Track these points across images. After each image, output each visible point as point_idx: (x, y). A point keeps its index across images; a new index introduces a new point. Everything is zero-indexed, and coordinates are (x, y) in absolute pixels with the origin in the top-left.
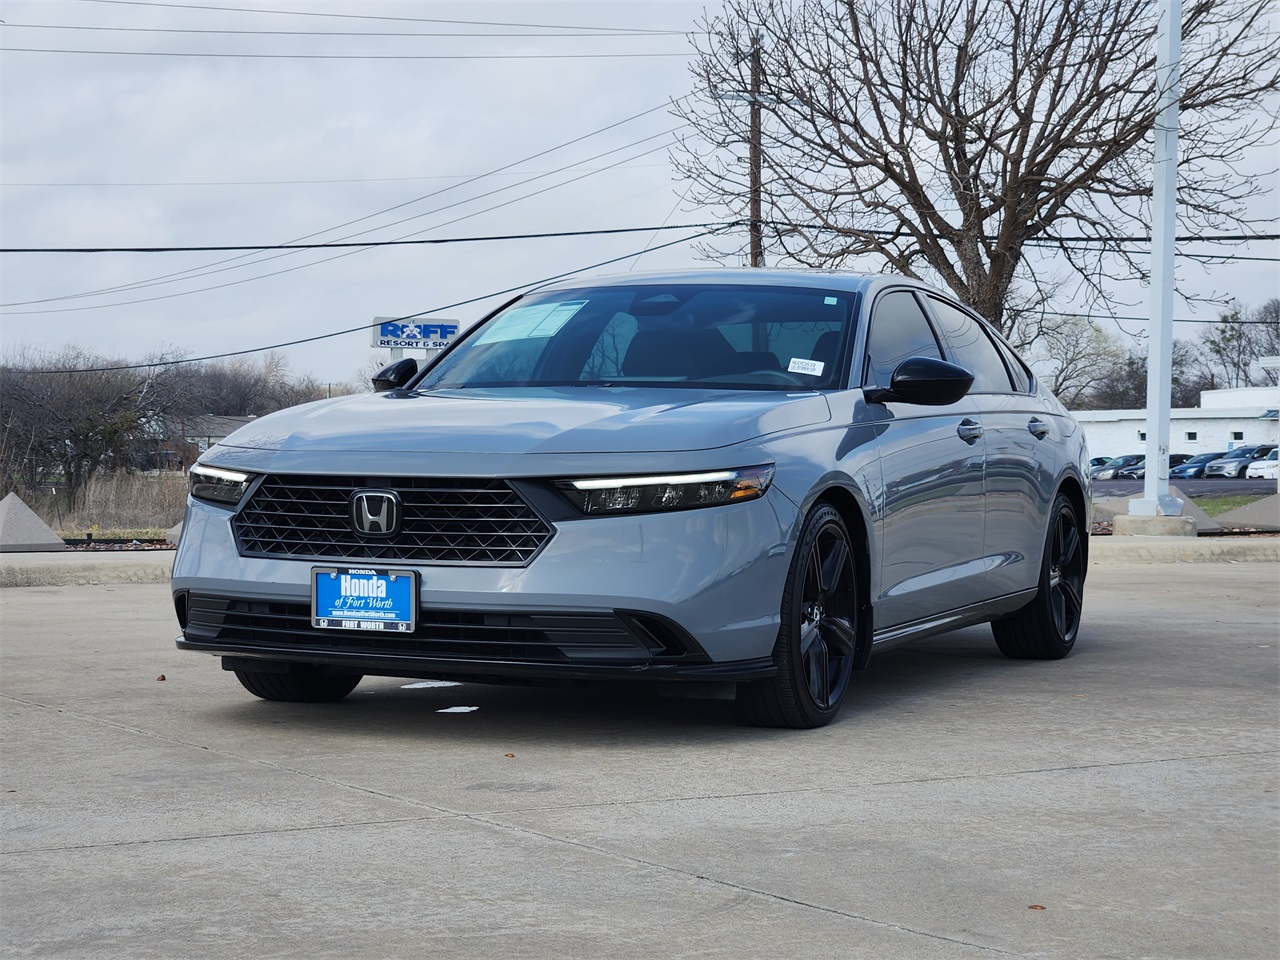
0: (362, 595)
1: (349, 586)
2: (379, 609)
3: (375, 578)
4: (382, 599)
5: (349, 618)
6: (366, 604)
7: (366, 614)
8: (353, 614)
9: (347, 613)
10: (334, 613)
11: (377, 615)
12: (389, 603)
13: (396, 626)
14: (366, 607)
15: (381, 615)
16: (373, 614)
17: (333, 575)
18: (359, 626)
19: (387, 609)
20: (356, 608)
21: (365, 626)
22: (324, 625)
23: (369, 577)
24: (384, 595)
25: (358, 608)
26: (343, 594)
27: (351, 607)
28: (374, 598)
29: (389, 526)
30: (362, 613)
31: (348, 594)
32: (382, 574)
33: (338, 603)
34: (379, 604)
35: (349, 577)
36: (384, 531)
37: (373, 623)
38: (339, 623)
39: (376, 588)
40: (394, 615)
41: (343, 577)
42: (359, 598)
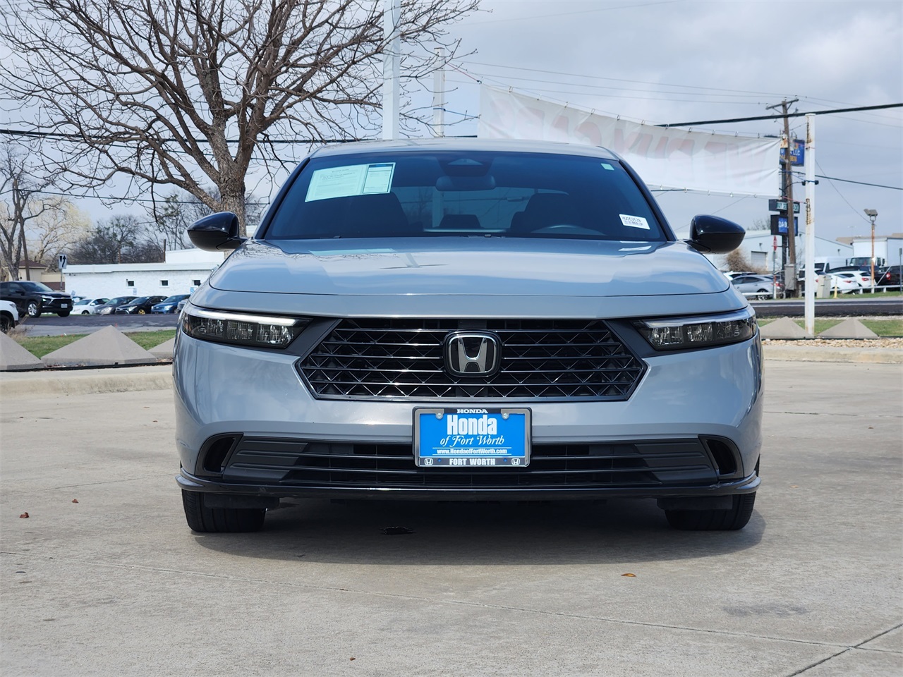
0: (470, 433)
1: (455, 425)
2: (491, 446)
3: (485, 417)
4: (493, 437)
5: (457, 456)
6: (475, 441)
7: (475, 452)
8: (462, 452)
9: (453, 451)
10: (439, 452)
11: (487, 452)
12: (501, 439)
13: (509, 461)
14: (476, 444)
15: (492, 451)
16: (482, 451)
17: (439, 416)
18: (468, 462)
19: (498, 446)
20: (464, 446)
21: (473, 463)
22: (429, 463)
23: (479, 416)
24: (495, 432)
25: (467, 446)
26: (449, 432)
27: (459, 445)
28: (484, 436)
29: (488, 366)
30: (471, 451)
31: (455, 433)
32: (493, 412)
33: (442, 442)
34: (489, 441)
35: (456, 417)
36: (483, 371)
37: (484, 459)
38: (447, 461)
39: (488, 426)
40: (505, 451)
41: (449, 417)
42: (467, 436)
